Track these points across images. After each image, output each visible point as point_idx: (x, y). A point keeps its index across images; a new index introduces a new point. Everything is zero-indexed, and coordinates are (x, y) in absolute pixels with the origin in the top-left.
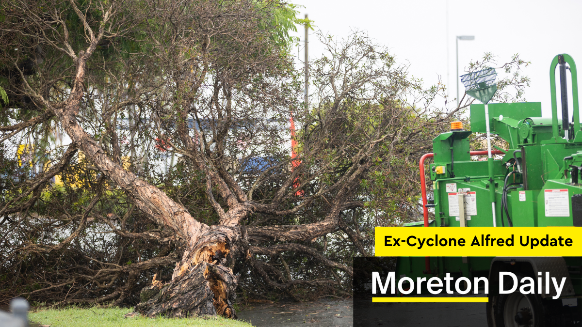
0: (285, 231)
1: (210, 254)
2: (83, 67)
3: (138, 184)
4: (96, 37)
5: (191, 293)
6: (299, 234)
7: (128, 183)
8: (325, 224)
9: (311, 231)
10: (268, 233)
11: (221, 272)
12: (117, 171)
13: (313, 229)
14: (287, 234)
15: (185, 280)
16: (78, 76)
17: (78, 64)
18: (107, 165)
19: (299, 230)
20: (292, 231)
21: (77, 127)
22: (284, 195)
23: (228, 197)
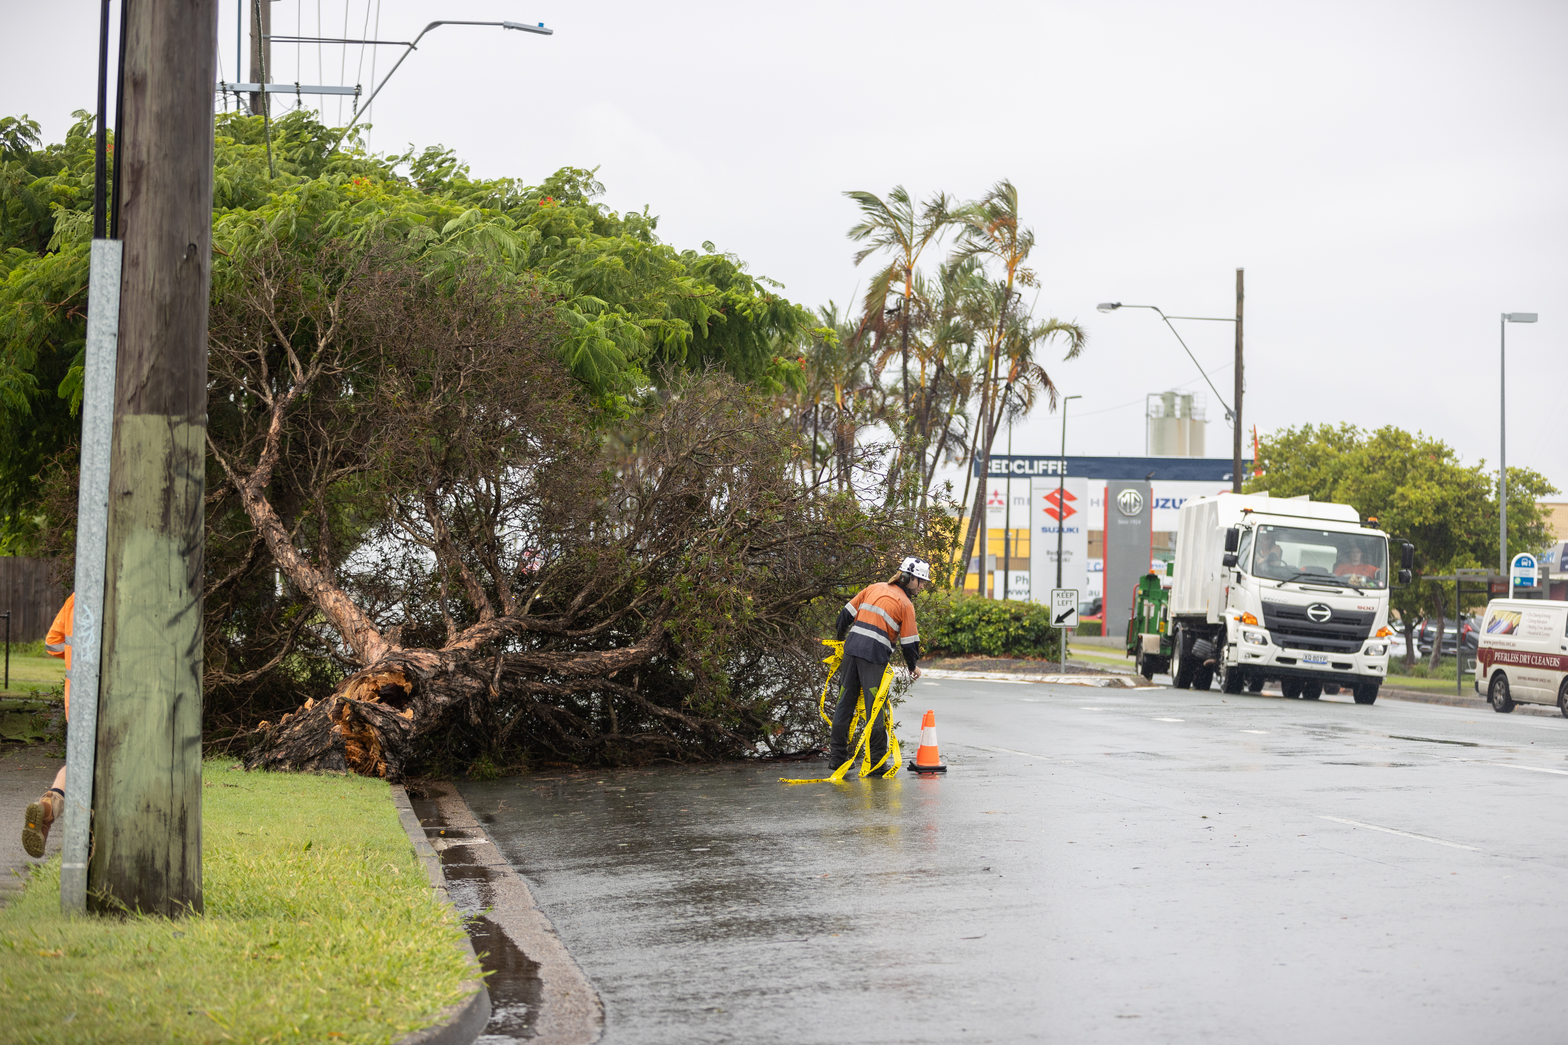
0: (565, 660)
1: (372, 687)
2: (279, 418)
3: (321, 588)
4: (305, 371)
5: (304, 739)
6: (587, 665)
7: (309, 586)
8: (632, 651)
9: (607, 661)
10: (539, 663)
11: (368, 712)
12: (299, 568)
13: (611, 658)
14: (570, 664)
15: (299, 722)
16: (271, 431)
17: (274, 413)
18: (289, 560)
19: (588, 660)
20: (576, 660)
21: (261, 505)
22: (580, 609)
23: (481, 608)
